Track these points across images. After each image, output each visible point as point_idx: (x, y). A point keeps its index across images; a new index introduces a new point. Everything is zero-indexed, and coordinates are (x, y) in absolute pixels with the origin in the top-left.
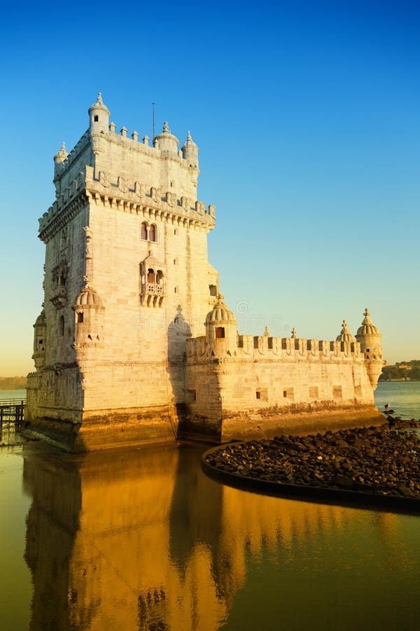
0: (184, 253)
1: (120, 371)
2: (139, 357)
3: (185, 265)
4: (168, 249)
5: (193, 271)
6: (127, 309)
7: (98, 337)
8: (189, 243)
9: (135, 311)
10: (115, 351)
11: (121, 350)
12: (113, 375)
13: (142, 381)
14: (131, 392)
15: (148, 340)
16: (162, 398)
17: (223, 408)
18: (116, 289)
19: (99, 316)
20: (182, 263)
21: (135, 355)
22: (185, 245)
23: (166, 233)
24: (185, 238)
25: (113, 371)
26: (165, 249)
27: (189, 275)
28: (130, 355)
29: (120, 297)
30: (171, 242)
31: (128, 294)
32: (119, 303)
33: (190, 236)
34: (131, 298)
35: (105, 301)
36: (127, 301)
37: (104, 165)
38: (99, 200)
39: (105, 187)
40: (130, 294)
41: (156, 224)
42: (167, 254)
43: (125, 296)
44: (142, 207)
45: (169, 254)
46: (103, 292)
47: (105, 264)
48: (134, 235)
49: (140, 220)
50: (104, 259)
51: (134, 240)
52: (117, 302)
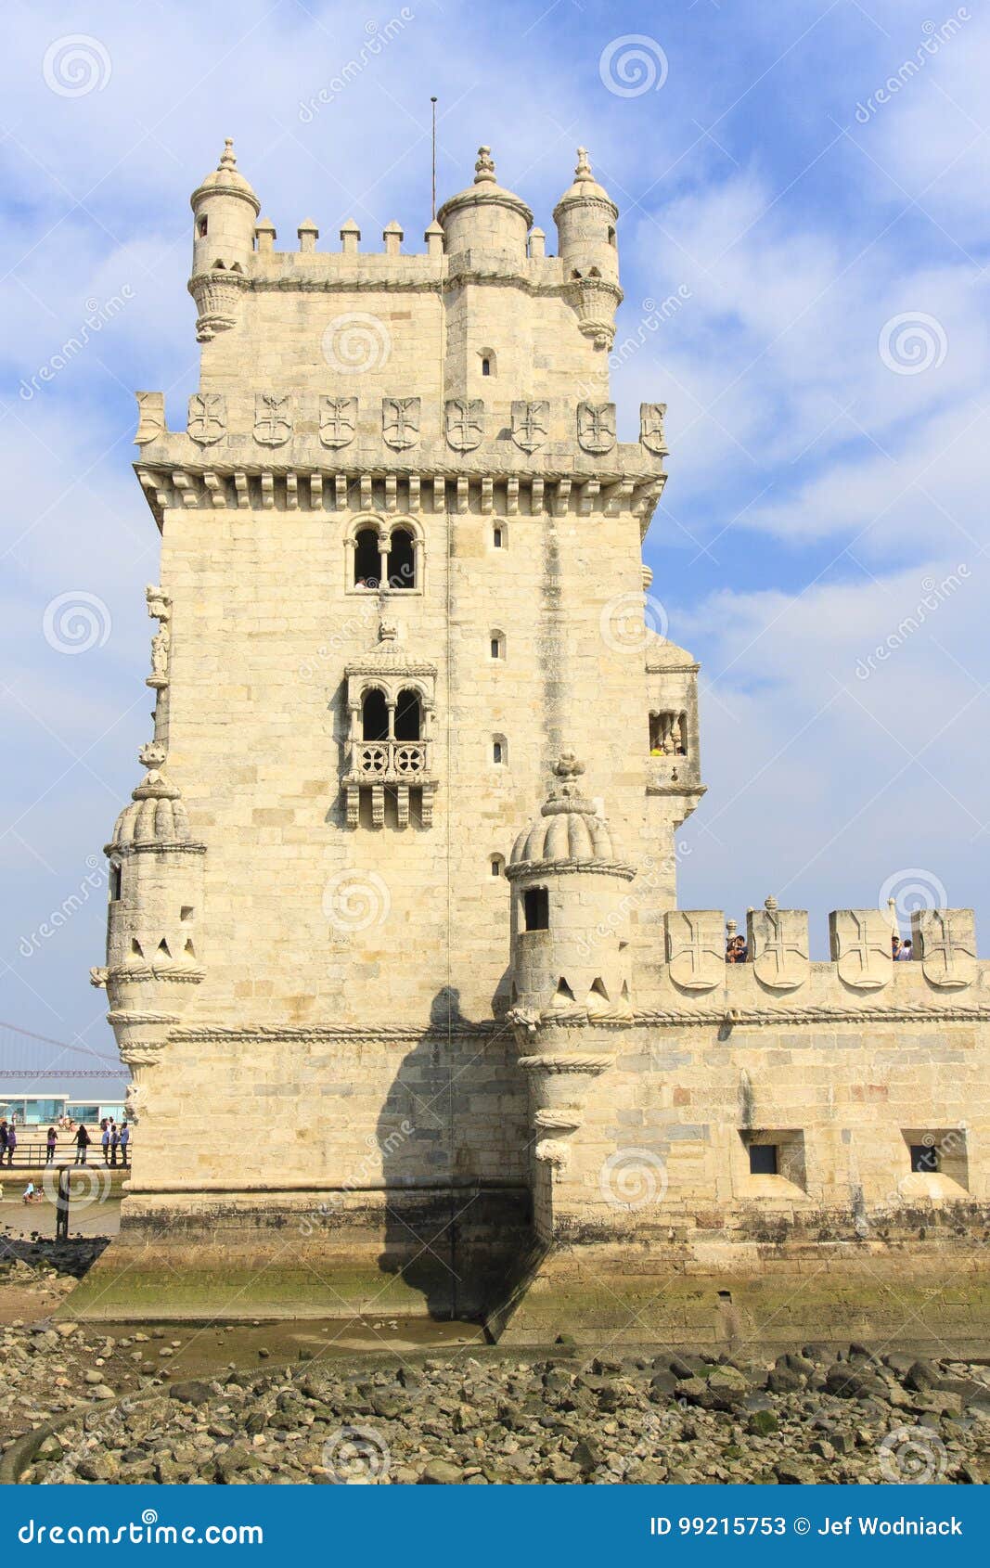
0: (534, 606)
1: (262, 1058)
2: (337, 1006)
3: (535, 652)
4: (459, 603)
5: (571, 674)
6: (286, 842)
7: (163, 945)
8: (552, 568)
9: (323, 844)
10: (243, 990)
11: (267, 986)
12: (235, 1073)
13: (347, 1094)
14: (301, 1134)
15: (373, 947)
16: (431, 1159)
17: (557, 1207)
18: (250, 775)
19: (172, 873)
20: (522, 647)
21: (321, 1003)
22: (537, 577)
23: (451, 551)
24: (539, 554)
25: (235, 1059)
26: (449, 605)
27: (552, 690)
28: (299, 1002)
29: (265, 800)
30: (475, 579)
31: (297, 788)
32: (263, 823)
33: (560, 541)
34: (307, 801)
35: (212, 822)
36: (292, 812)
37: (229, 366)
38: (190, 491)
39: (202, 445)
40: (305, 788)
41: (413, 528)
42: (456, 623)
43: (283, 797)
44: (341, 480)
45: (466, 622)
46: (203, 791)
47: (213, 696)
48: (322, 579)
49: (346, 522)
50: (207, 682)
51: (320, 599)
52: (254, 820)
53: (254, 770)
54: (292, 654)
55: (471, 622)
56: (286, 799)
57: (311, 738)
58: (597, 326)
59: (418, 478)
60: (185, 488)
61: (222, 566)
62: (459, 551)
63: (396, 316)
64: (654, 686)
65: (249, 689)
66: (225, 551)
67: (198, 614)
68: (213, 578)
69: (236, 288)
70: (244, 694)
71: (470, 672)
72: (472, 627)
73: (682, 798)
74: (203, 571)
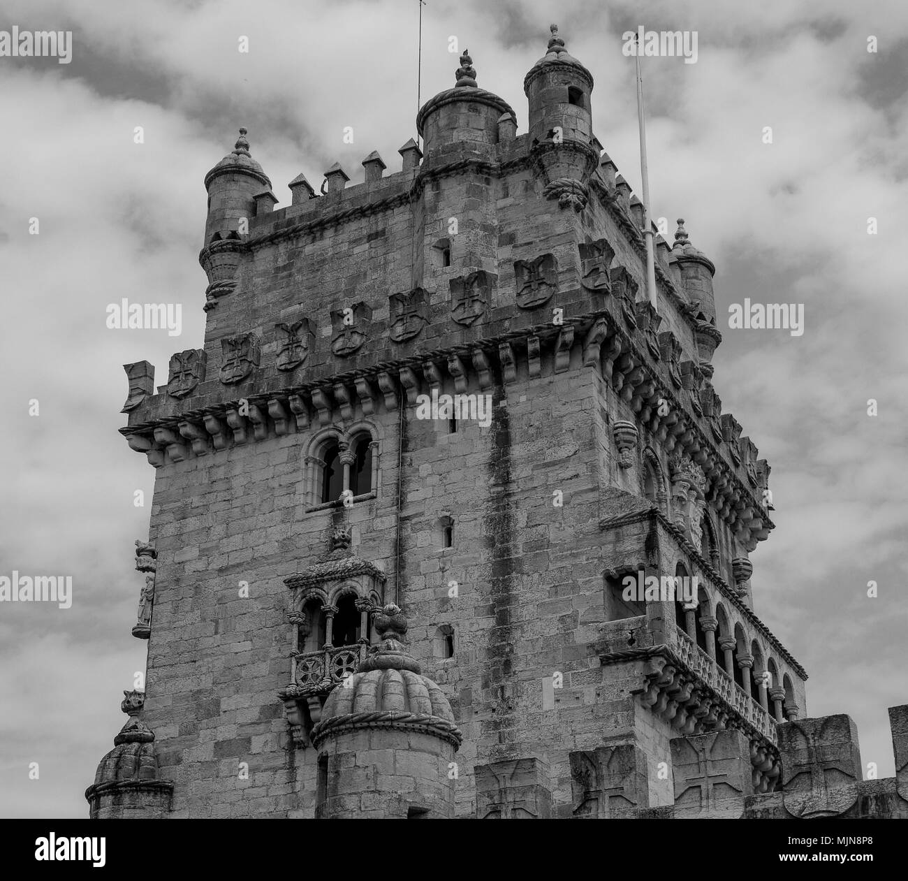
0: (481, 485)
3: (482, 532)
4: (409, 498)
8: (503, 440)
23: (403, 446)
29: (226, 731)
30: (425, 469)
31: (254, 714)
32: (222, 756)
33: (510, 411)
34: (262, 727)
35: (179, 761)
36: (249, 741)
37: (228, 326)
38: (174, 445)
39: (179, 398)
40: (261, 713)
41: (369, 431)
42: (407, 518)
43: (242, 726)
44: (294, 400)
45: (416, 515)
46: (173, 731)
47: (186, 637)
48: (285, 501)
49: (307, 443)
50: (182, 623)
51: (283, 522)
52: (215, 754)
53: (217, 703)
54: (256, 581)
55: (422, 514)
56: (244, 728)
57: (269, 662)
58: (560, 187)
59: (363, 380)
60: (169, 444)
61: (200, 510)
62: (411, 446)
63: (371, 237)
64: (609, 543)
65: (217, 623)
66: (204, 495)
67: (177, 559)
68: (192, 523)
69: (233, 254)
70: (212, 628)
71: (419, 566)
72: (422, 519)
73: (640, 664)
74: (184, 518)
